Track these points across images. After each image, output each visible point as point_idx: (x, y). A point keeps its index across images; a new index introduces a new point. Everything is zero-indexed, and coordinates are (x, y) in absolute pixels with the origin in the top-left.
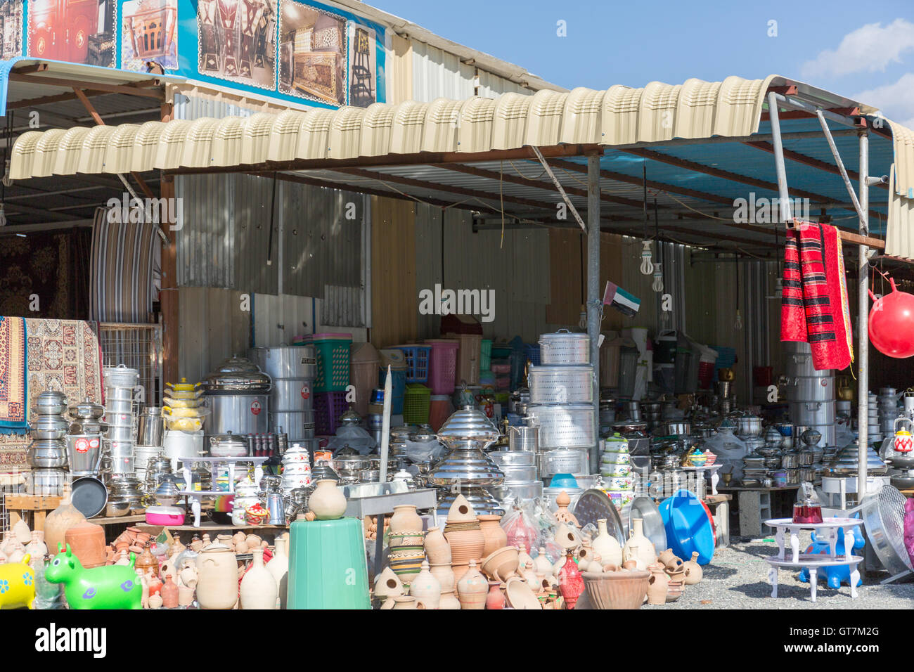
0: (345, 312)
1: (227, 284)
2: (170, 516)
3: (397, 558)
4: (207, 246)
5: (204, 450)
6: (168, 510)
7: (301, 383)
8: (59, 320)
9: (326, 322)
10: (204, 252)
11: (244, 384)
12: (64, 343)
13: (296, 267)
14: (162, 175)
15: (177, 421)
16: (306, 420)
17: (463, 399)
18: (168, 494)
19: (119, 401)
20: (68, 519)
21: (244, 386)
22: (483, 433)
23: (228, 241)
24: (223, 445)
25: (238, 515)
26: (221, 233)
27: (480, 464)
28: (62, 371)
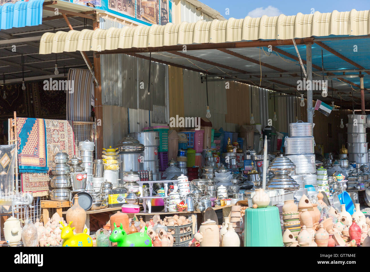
0: (160, 117)
1: (119, 104)
2: (135, 208)
3: (289, 224)
4: (112, 87)
5: (119, 178)
6: (132, 206)
7: (153, 148)
8: (57, 120)
9: (153, 122)
10: (111, 90)
11: (134, 149)
12: (60, 131)
13: (143, 97)
14: (94, 54)
15: (109, 166)
16: (156, 165)
17: (208, 155)
18: (132, 198)
19: (87, 157)
20: (79, 211)
21: (134, 150)
22: (290, 167)
23: (120, 85)
24: (129, 176)
25: (172, 207)
26: (117, 81)
27: (290, 181)
28: (60, 144)
